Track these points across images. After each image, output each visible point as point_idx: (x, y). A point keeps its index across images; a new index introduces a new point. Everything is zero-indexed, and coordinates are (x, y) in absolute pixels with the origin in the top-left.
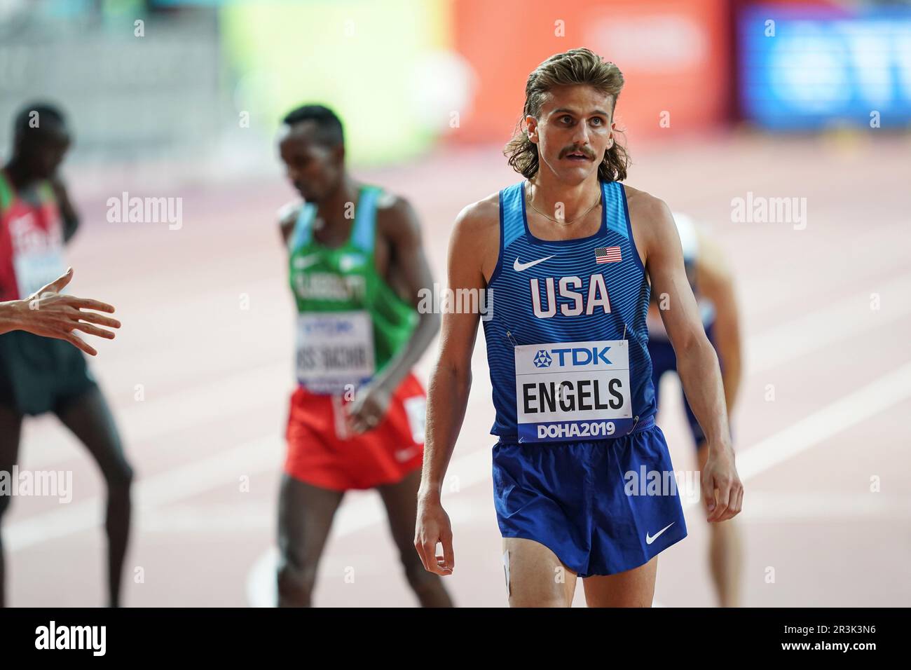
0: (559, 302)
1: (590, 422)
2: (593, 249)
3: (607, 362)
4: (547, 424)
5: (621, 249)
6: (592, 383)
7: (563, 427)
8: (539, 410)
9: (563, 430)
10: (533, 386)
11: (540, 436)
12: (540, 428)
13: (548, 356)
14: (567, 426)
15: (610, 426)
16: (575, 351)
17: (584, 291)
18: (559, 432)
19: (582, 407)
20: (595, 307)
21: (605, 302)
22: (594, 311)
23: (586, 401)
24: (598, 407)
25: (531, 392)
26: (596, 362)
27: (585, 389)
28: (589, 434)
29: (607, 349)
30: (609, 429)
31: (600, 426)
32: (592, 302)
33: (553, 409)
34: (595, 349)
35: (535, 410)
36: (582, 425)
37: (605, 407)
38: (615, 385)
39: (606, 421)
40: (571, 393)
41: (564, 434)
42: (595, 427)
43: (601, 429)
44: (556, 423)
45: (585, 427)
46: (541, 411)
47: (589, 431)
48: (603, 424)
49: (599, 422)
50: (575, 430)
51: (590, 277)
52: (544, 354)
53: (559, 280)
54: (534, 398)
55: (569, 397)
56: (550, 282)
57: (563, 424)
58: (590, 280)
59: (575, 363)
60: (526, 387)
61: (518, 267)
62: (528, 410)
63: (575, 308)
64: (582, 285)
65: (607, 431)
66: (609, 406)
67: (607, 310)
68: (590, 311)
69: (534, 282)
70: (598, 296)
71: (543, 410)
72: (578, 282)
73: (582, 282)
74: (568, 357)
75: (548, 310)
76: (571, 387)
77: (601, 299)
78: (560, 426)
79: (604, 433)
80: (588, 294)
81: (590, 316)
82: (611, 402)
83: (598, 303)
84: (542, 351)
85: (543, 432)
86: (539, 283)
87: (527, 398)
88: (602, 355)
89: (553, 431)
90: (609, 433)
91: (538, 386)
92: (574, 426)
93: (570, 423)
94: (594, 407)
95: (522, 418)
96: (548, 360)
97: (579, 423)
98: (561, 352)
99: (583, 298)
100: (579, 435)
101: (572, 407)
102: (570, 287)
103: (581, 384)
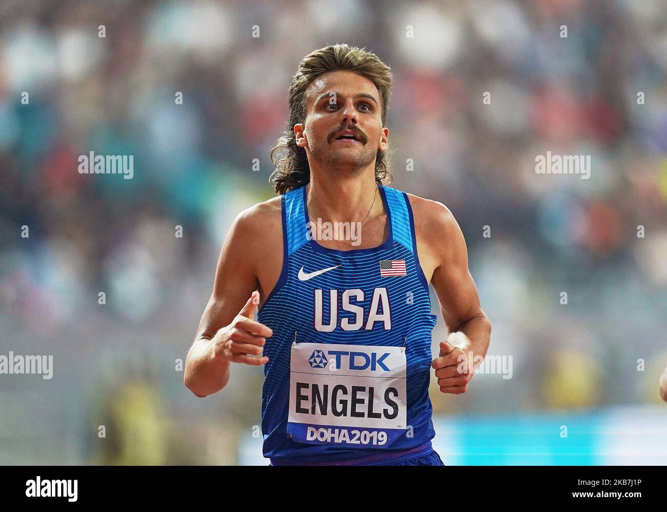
0: (340, 316)
1: (361, 430)
2: (378, 261)
3: (386, 369)
4: (317, 427)
5: (406, 263)
6: (367, 390)
7: (333, 432)
8: (310, 411)
9: (333, 435)
10: (306, 386)
11: (309, 438)
12: (310, 429)
13: (324, 357)
14: (337, 431)
15: (382, 436)
16: (353, 355)
17: (366, 305)
18: (328, 436)
19: (354, 414)
20: (375, 322)
21: (386, 318)
22: (374, 326)
23: (359, 408)
24: (372, 415)
25: (304, 392)
26: (373, 369)
27: (360, 395)
28: (358, 442)
29: (386, 355)
30: (380, 439)
31: (371, 435)
32: (373, 316)
33: (324, 412)
34: (374, 355)
35: (306, 411)
36: (353, 432)
37: (378, 416)
38: (391, 395)
39: (379, 430)
40: (344, 397)
41: (333, 438)
42: (365, 435)
43: (372, 438)
44: (326, 427)
45: (355, 434)
46: (312, 414)
47: (359, 439)
48: (375, 433)
49: (371, 430)
50: (344, 436)
51: (373, 290)
52: (321, 354)
53: (343, 293)
54: (306, 398)
55: (341, 402)
56: (334, 294)
57: (333, 428)
58: (373, 294)
59: (352, 366)
60: (300, 386)
61: (303, 276)
62: (299, 410)
63: (355, 323)
64: (365, 298)
65: (378, 441)
66: (383, 415)
67: (388, 326)
68: (369, 327)
69: (319, 294)
70: (380, 311)
71: (313, 412)
72: (360, 296)
73: (365, 295)
74: (345, 360)
75: (329, 324)
76: (345, 392)
77: (383, 314)
78: (330, 430)
79: (375, 443)
80: (370, 308)
81: (369, 331)
82: (386, 411)
83: (380, 318)
84: (318, 352)
85: (312, 435)
86: (323, 295)
87: (300, 398)
88: (380, 362)
89: (322, 435)
90: (380, 443)
91: (310, 386)
92: (345, 431)
93: (340, 428)
94: (366, 415)
95: (293, 417)
96: (324, 361)
97: (350, 429)
98: (338, 355)
99: (365, 312)
100: (348, 441)
101: (344, 412)
102: (353, 301)
103: (356, 389)
